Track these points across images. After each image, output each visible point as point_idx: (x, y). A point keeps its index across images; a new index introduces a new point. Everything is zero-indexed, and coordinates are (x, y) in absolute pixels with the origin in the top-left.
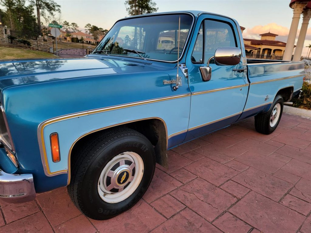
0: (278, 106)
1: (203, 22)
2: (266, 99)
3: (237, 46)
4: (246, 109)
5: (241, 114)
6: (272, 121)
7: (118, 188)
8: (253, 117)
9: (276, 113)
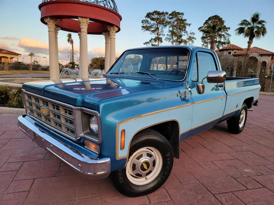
0: (244, 112)
1: (196, 53)
2: (237, 106)
3: (217, 69)
4: (225, 114)
5: (222, 118)
6: (240, 123)
7: (141, 174)
8: (226, 121)
9: (243, 116)
